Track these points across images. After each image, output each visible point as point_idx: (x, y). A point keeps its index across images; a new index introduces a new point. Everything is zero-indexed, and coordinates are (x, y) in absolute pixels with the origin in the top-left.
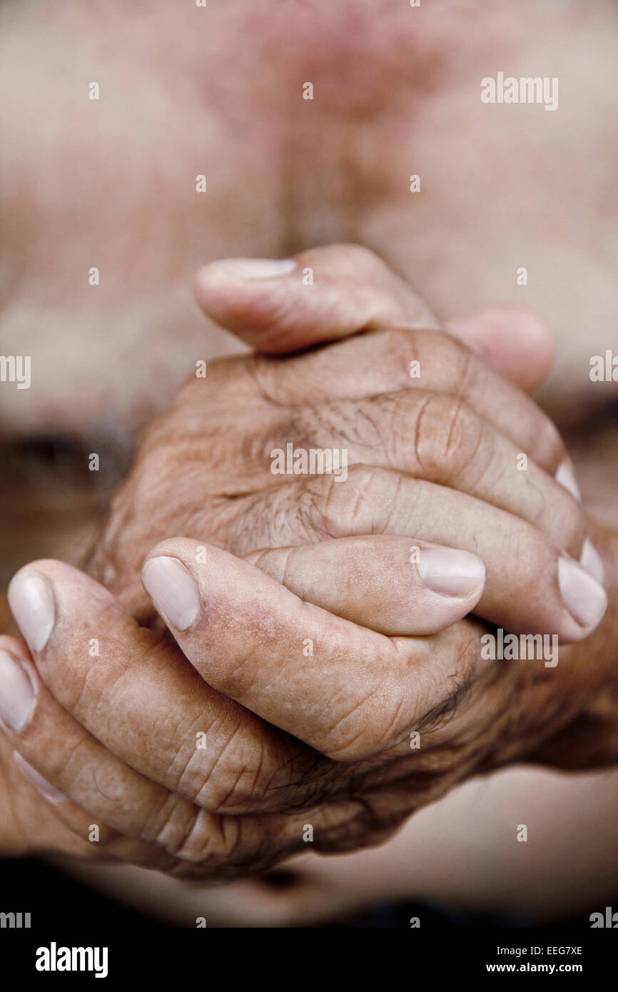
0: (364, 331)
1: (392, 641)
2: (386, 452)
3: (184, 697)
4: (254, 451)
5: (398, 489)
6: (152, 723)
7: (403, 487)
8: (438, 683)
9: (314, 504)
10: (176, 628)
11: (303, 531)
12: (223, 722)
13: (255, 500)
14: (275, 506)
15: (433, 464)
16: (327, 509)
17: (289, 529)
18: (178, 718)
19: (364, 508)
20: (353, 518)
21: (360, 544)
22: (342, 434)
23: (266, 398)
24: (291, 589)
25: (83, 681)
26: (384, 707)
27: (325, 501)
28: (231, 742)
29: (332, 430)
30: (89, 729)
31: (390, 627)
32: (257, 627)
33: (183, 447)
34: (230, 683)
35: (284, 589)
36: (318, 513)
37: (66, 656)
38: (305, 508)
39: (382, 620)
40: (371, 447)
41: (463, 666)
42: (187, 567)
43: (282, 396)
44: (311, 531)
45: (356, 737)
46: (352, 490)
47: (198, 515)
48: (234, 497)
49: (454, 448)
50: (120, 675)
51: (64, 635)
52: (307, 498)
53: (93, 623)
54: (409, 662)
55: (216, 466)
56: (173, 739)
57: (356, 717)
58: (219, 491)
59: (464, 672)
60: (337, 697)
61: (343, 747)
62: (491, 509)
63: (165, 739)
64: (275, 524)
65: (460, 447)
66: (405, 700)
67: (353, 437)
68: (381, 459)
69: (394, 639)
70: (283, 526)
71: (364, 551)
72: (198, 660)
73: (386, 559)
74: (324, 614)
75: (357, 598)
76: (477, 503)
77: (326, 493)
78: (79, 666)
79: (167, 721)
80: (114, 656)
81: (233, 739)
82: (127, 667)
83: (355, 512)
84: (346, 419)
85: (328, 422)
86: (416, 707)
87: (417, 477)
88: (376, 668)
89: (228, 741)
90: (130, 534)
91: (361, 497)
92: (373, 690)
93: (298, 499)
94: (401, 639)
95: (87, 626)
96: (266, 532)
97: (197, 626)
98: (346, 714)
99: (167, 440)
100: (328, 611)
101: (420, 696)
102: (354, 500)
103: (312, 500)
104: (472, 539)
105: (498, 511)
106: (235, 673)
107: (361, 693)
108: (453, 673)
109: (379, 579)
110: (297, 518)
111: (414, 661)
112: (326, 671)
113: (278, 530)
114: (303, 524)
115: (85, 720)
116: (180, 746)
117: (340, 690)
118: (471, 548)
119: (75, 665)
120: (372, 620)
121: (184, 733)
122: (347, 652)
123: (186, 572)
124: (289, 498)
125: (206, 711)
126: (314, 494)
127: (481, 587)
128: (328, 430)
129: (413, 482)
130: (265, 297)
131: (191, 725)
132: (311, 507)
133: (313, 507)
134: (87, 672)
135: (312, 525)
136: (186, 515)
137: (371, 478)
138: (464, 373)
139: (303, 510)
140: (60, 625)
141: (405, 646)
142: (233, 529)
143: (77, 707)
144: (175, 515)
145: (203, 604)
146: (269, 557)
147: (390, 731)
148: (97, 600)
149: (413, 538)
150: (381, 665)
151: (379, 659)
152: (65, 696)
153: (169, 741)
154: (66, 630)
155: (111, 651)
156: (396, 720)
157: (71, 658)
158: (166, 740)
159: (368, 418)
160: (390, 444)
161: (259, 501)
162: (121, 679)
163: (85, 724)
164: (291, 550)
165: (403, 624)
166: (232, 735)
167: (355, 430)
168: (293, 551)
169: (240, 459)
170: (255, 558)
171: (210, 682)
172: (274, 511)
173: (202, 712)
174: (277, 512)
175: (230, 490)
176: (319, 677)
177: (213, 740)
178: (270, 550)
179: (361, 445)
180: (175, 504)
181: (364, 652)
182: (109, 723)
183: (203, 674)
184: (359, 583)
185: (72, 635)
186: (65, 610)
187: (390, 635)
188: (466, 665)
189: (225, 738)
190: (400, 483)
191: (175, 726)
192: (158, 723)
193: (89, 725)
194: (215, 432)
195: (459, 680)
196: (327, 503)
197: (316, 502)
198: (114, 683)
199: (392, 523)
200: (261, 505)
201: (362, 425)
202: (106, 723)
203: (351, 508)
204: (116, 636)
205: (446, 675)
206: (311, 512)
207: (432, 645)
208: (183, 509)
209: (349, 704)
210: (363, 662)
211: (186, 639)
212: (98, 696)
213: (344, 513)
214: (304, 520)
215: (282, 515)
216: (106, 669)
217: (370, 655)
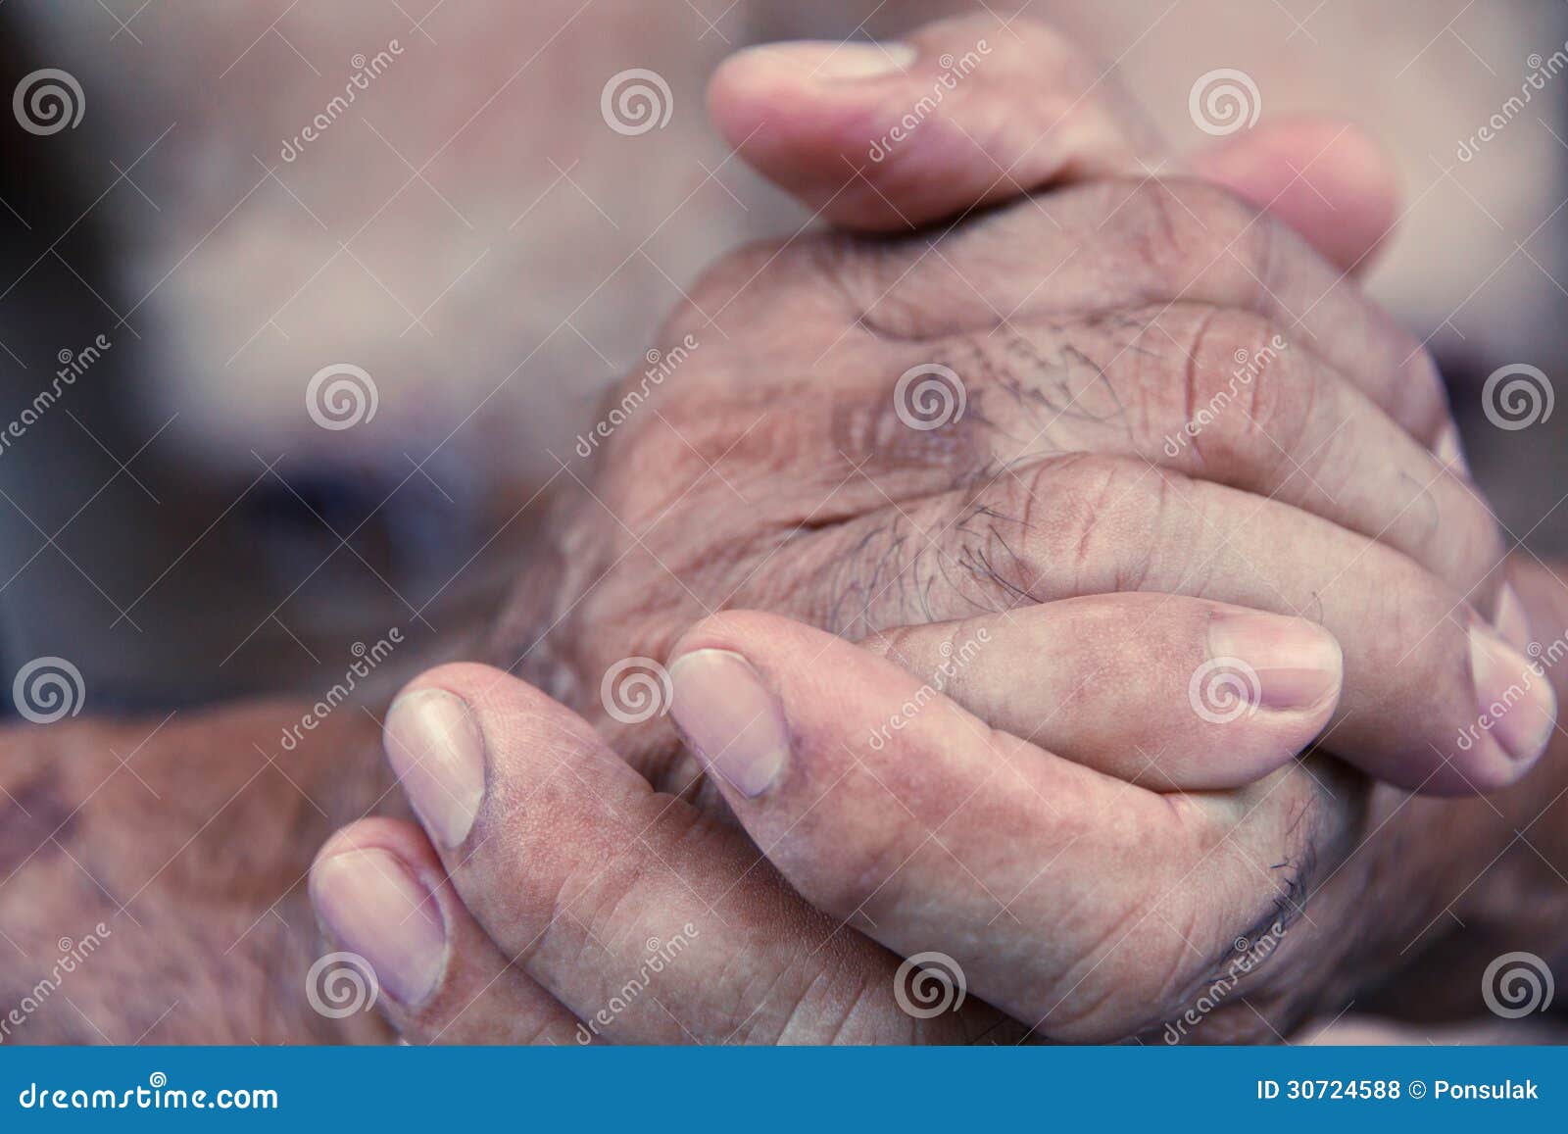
0: (1053, 184)
1: (1169, 802)
2: (1129, 429)
3: (755, 930)
4: (857, 433)
5: (1163, 501)
6: (694, 984)
7: (1171, 497)
8: (1255, 883)
9: (996, 534)
10: (738, 791)
11: (974, 589)
12: (834, 976)
13: (870, 529)
14: (912, 543)
15: (1225, 452)
16: (1023, 544)
17: (946, 585)
18: (746, 971)
19: (1100, 541)
20: (1078, 560)
21: (1098, 611)
22: (1036, 394)
23: (867, 323)
24: (963, 704)
25: (551, 906)
26: (1160, 935)
27: (1019, 528)
28: (851, 1015)
29: (1015, 388)
30: (563, 999)
31: (1164, 775)
32: (907, 784)
33: (710, 429)
34: (852, 898)
35: (953, 706)
36: (1006, 553)
37: (514, 855)
38: (978, 544)
39: (1150, 763)
40: (1096, 420)
41: (1296, 845)
42: (757, 669)
43: (897, 317)
44: (992, 588)
45: (1107, 995)
46: (1073, 505)
47: (746, 564)
48: (817, 525)
49: (1265, 414)
50: (625, 892)
51: (508, 815)
52: (979, 523)
53: (565, 789)
54: (1204, 844)
55: (779, 466)
56: (734, 1015)
57: (1107, 958)
58: (787, 513)
59: (1298, 858)
60: (1068, 918)
61: (1080, 1015)
62: (1341, 534)
63: (720, 1015)
64: (915, 575)
65: (1275, 415)
66: (1198, 918)
67: (1059, 400)
68: (1118, 440)
69: (1173, 798)
70: (932, 579)
71: (1108, 625)
72: (787, 854)
73: (1153, 641)
74: (1035, 754)
75: (1100, 720)
76: (1315, 523)
77: (1020, 513)
78: (542, 875)
79: (723, 978)
80: (610, 854)
81: (855, 1009)
82: (638, 874)
83: (1082, 548)
84: (1042, 364)
85: (1006, 372)
86: (1220, 929)
87: (1193, 475)
88: (1140, 857)
89: (846, 1015)
90: (602, 605)
91: (1092, 520)
92: (1137, 901)
93: (962, 524)
94: (1186, 797)
95: (552, 795)
96: (896, 590)
97: (785, 786)
98: (1086, 951)
99: (674, 412)
100: (1041, 746)
101: (1225, 910)
102: (1078, 526)
103: (991, 527)
104: (1311, 595)
105: (1354, 538)
106: (865, 879)
107: (1114, 906)
108: (1279, 861)
109: (1139, 682)
110: (961, 562)
111: (1211, 840)
112: (1045, 868)
113: (923, 587)
114: (974, 576)
115: (554, 982)
116: (751, 1027)
117: (1073, 904)
118: (1313, 612)
119: (533, 874)
120: (1126, 763)
121: (758, 1002)
122: (1083, 828)
123: (755, 678)
124: (942, 524)
125: (800, 958)
126: (994, 515)
127: (1335, 690)
128: (1006, 388)
129: (1188, 485)
130: (861, 117)
131: (770, 987)
132: (989, 541)
133: (995, 542)
134: (559, 889)
135: (994, 577)
136: (723, 564)
137: (1111, 480)
138: (1263, 264)
139: (974, 548)
140: (499, 794)
141: (1195, 811)
142: (825, 587)
143: (538, 957)
144: (698, 564)
145: (796, 742)
146: (914, 642)
147: (1171, 983)
148: (569, 741)
149: (1198, 596)
150: (1150, 853)
151: (1146, 839)
152: (512, 937)
153: (727, 1018)
154: (511, 805)
155: (604, 844)
156: (1183, 959)
157: (524, 859)
158: (723, 1016)
159: (1086, 361)
160: (1136, 414)
161: (878, 530)
162: (628, 897)
163: (553, 989)
164: (956, 627)
165: (1189, 770)
166: (854, 1003)
167: (1064, 388)
168: (961, 630)
169: (828, 452)
170: (885, 645)
171: (811, 896)
172: (912, 552)
173: (792, 958)
174: (919, 552)
175: (811, 510)
176: (1033, 879)
177: (816, 1014)
178: (909, 629)
179: (1077, 416)
180: (699, 541)
181: (1116, 826)
182: (605, 986)
183: (797, 881)
184: (1102, 690)
185: (524, 814)
186: (504, 764)
187: (1163, 790)
188: (1301, 843)
189: (840, 1007)
190: (1163, 490)
191: (739, 989)
192: (706, 981)
193: (563, 991)
194: (772, 395)
195: (1290, 873)
196: (1024, 533)
197: (998, 529)
198: (615, 905)
199: (1154, 570)
200: (882, 540)
201: (1076, 374)
202: (598, 986)
203: (1072, 542)
204: (612, 812)
205: (1269, 865)
206: (989, 552)
207: (1242, 807)
208: (716, 553)
209: (1092, 931)
210: (1116, 848)
211: (761, 813)
212: (581, 935)
213: (1061, 551)
214: (976, 567)
215: (929, 558)
216: (596, 879)
217: (1128, 828)
